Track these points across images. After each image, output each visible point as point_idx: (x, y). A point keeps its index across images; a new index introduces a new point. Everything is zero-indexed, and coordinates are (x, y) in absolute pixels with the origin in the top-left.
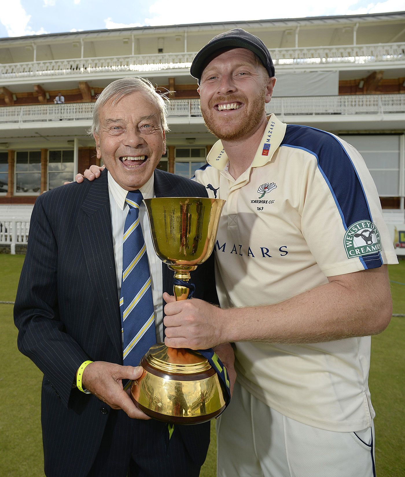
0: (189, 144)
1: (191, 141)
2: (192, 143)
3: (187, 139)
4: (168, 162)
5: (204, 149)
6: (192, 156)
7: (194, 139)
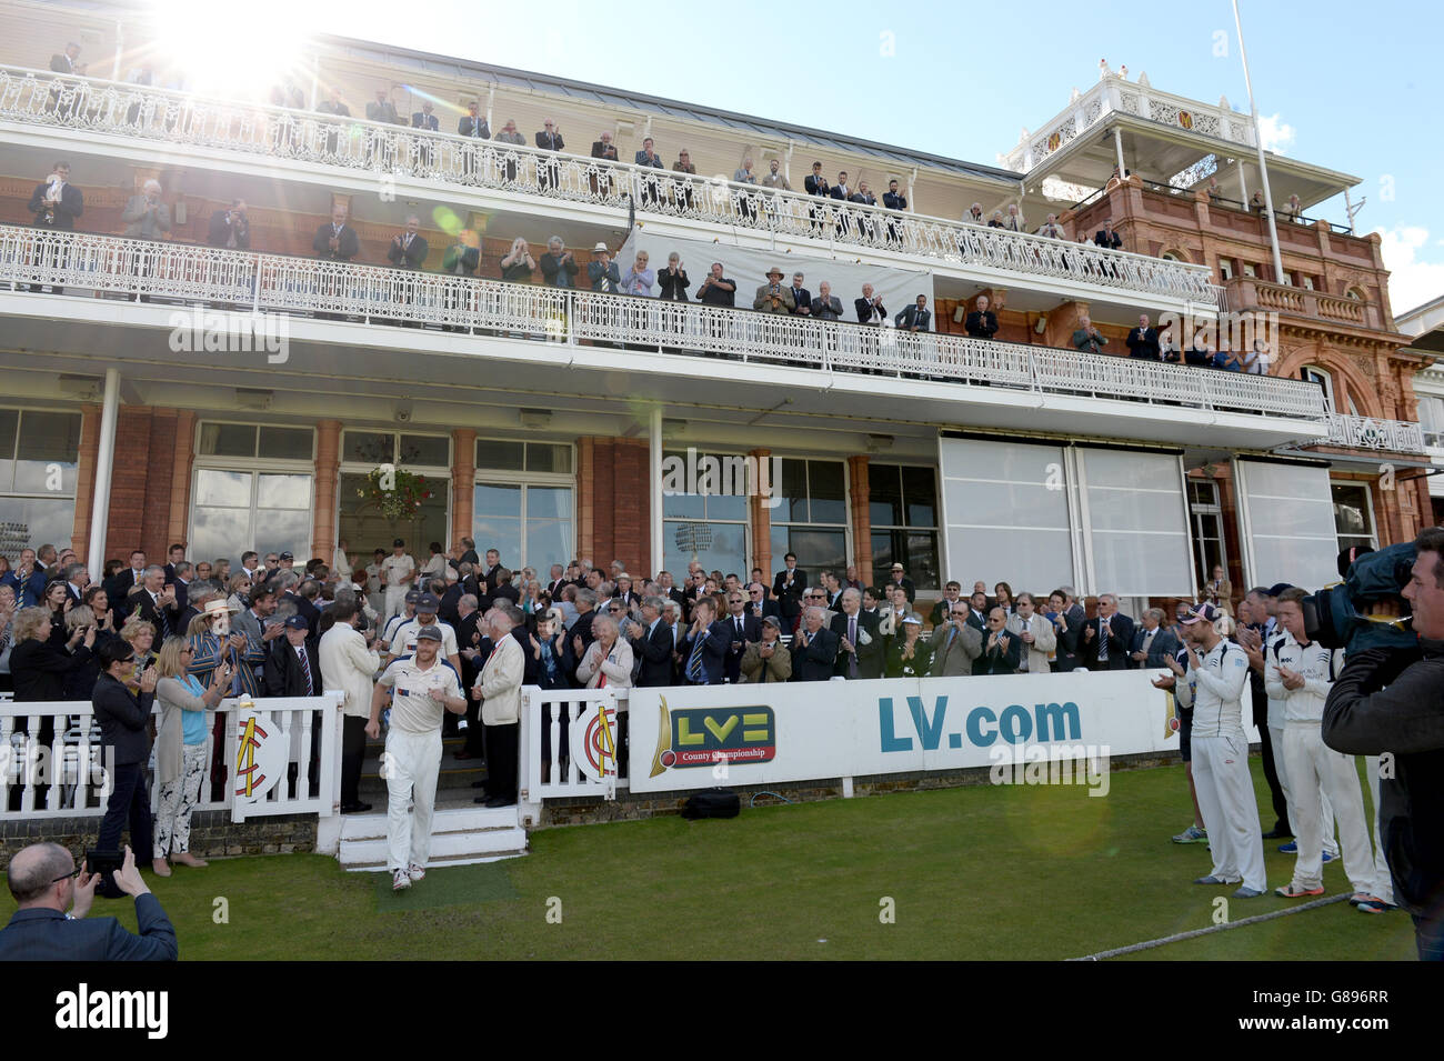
0: (526, 428)
1: (536, 418)
2: (536, 425)
3: (524, 410)
4: (451, 484)
5: (570, 447)
6: (529, 468)
7: (548, 412)
